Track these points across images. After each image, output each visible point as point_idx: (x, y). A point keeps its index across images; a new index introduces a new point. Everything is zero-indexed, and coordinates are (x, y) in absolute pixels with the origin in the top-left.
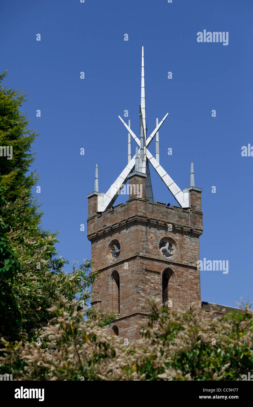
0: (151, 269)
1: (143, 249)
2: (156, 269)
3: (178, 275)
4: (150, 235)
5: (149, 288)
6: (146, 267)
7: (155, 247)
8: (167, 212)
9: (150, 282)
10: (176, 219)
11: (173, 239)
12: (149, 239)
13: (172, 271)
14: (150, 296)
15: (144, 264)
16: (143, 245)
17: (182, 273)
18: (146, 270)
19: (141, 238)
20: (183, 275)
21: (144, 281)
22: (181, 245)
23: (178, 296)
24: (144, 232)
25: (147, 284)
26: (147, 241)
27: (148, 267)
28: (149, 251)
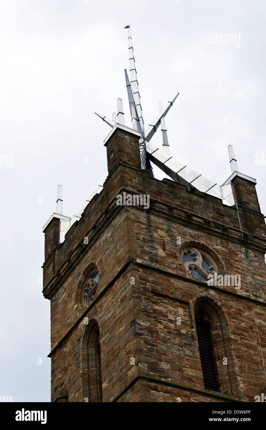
0: (164, 293)
1: (144, 252)
2: (178, 295)
3: (229, 314)
4: (157, 231)
5: (165, 330)
6: (152, 286)
7: (171, 254)
8: (190, 200)
9: (166, 318)
10: (211, 215)
11: (211, 248)
12: (154, 238)
13: (216, 304)
14: (169, 345)
15: (149, 281)
16: (142, 247)
17: (240, 312)
18: (154, 292)
19: (137, 233)
20: (241, 314)
21: (151, 313)
22: (229, 261)
23: (238, 354)
24: (144, 224)
25: (160, 322)
26: (151, 240)
27: (159, 288)
28: (159, 259)
